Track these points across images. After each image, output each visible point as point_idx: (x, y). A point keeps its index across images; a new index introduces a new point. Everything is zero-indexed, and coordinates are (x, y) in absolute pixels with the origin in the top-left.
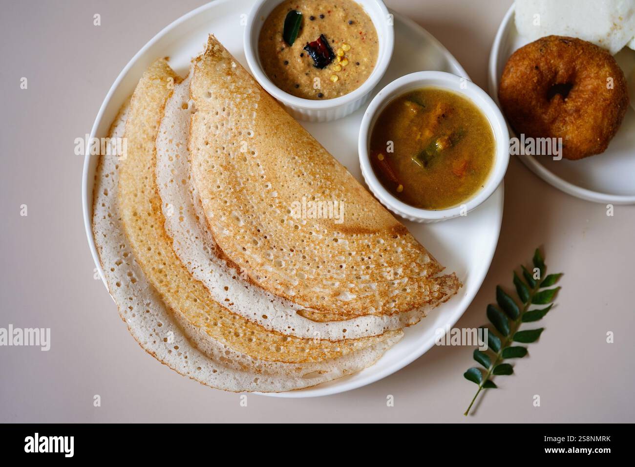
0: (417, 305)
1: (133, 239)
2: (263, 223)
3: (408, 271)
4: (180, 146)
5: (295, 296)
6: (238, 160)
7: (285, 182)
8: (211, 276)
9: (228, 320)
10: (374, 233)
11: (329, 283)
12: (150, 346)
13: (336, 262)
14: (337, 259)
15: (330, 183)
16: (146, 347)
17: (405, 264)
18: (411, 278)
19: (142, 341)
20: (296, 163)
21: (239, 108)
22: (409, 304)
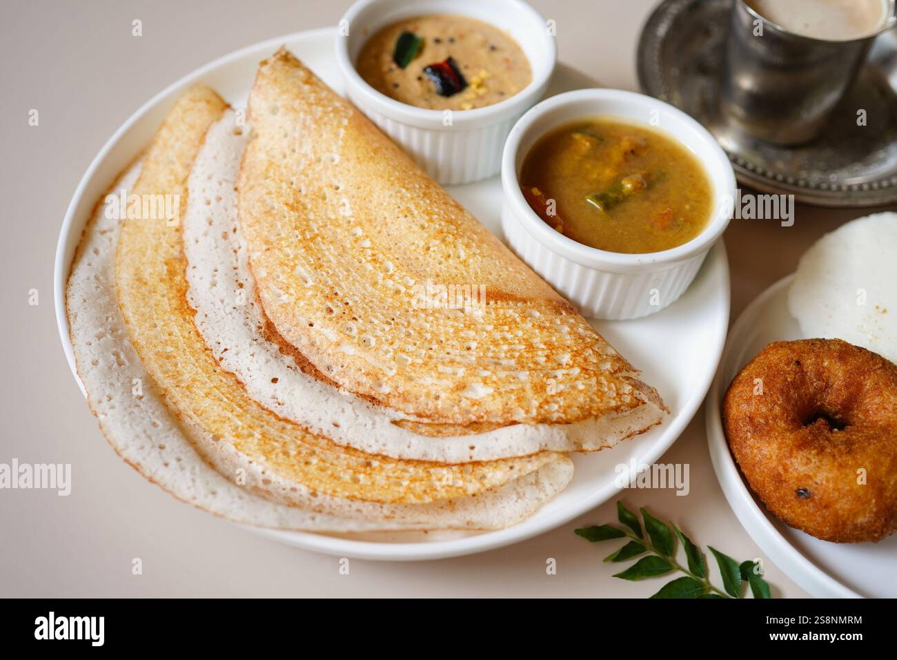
0: (596, 411)
1: (129, 312)
2: (343, 284)
3: (580, 359)
4: (224, 184)
5: (390, 394)
6: (314, 197)
7: (384, 226)
8: (251, 361)
9: (272, 430)
10: (525, 301)
11: (449, 370)
12: (132, 453)
13: (460, 339)
14: (463, 335)
15: (455, 228)
16: (125, 454)
17: (575, 349)
18: (585, 370)
19: (120, 445)
20: (401, 198)
21: (319, 125)
22: (582, 408)
